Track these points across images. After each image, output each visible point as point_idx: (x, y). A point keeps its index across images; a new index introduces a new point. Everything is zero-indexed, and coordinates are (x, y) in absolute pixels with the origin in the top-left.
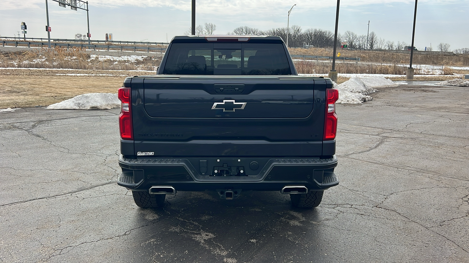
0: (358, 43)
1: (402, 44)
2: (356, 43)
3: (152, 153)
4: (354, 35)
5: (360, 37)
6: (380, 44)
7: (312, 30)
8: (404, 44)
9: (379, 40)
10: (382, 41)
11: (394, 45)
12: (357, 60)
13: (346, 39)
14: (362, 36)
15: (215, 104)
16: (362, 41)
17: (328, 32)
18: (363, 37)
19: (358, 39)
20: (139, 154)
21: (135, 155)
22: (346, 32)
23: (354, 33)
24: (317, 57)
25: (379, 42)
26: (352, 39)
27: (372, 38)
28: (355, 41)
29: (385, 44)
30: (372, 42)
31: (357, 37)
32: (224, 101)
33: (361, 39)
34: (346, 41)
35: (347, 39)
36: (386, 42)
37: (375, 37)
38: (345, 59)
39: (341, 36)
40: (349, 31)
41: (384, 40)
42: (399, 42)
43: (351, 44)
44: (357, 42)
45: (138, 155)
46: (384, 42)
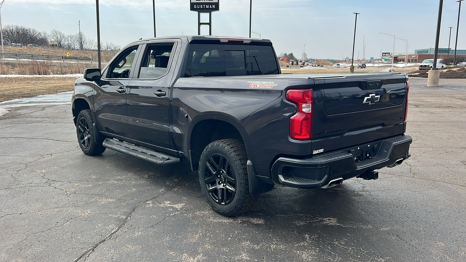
0: (66, 43)
1: (110, 44)
2: (65, 43)
3: (322, 150)
4: (62, 34)
5: (68, 36)
6: (89, 44)
7: (12, 27)
8: (112, 44)
9: (88, 40)
10: (91, 42)
11: (103, 46)
12: (91, 60)
13: (53, 38)
14: (70, 36)
15: (366, 98)
16: (71, 40)
17: (32, 29)
18: (72, 37)
19: (67, 39)
20: (315, 152)
21: (312, 154)
22: (52, 31)
23: (61, 32)
24: (48, 57)
25: (88, 43)
26: (60, 38)
27: (81, 39)
28: (64, 40)
29: (94, 45)
30: (82, 42)
31: (66, 36)
32: (370, 95)
33: (70, 38)
34: (53, 40)
35: (55, 38)
36: (94, 42)
37: (84, 37)
38: (79, 59)
39: (48, 35)
40: (56, 30)
41: (92, 40)
42: (107, 43)
43: (60, 43)
44: (66, 41)
45: (313, 154)
46: (93, 43)
